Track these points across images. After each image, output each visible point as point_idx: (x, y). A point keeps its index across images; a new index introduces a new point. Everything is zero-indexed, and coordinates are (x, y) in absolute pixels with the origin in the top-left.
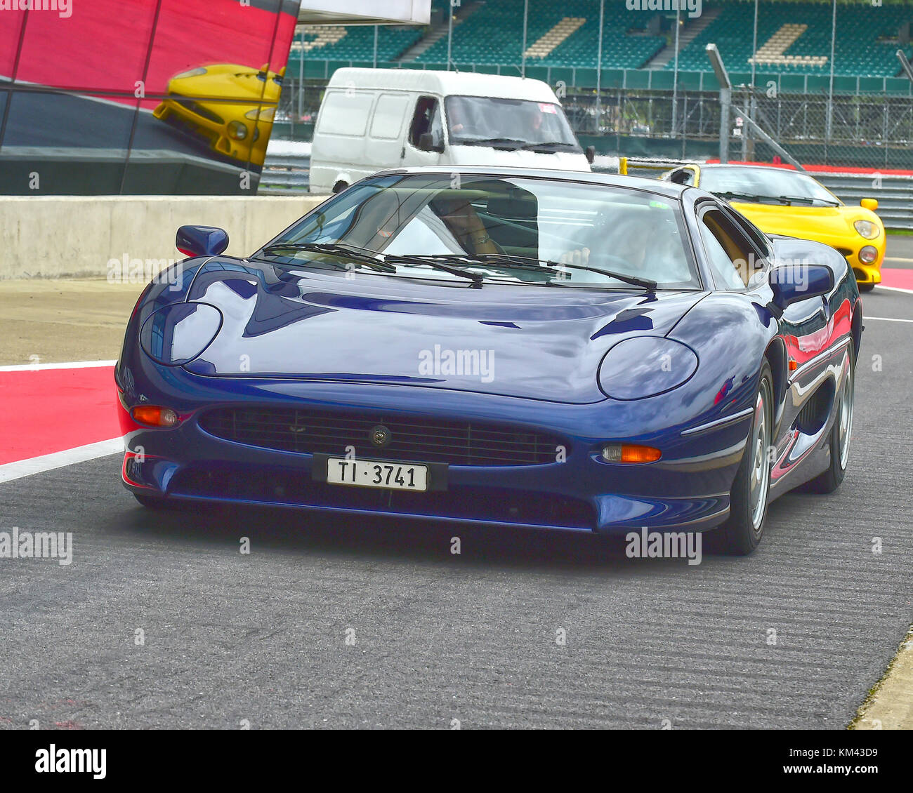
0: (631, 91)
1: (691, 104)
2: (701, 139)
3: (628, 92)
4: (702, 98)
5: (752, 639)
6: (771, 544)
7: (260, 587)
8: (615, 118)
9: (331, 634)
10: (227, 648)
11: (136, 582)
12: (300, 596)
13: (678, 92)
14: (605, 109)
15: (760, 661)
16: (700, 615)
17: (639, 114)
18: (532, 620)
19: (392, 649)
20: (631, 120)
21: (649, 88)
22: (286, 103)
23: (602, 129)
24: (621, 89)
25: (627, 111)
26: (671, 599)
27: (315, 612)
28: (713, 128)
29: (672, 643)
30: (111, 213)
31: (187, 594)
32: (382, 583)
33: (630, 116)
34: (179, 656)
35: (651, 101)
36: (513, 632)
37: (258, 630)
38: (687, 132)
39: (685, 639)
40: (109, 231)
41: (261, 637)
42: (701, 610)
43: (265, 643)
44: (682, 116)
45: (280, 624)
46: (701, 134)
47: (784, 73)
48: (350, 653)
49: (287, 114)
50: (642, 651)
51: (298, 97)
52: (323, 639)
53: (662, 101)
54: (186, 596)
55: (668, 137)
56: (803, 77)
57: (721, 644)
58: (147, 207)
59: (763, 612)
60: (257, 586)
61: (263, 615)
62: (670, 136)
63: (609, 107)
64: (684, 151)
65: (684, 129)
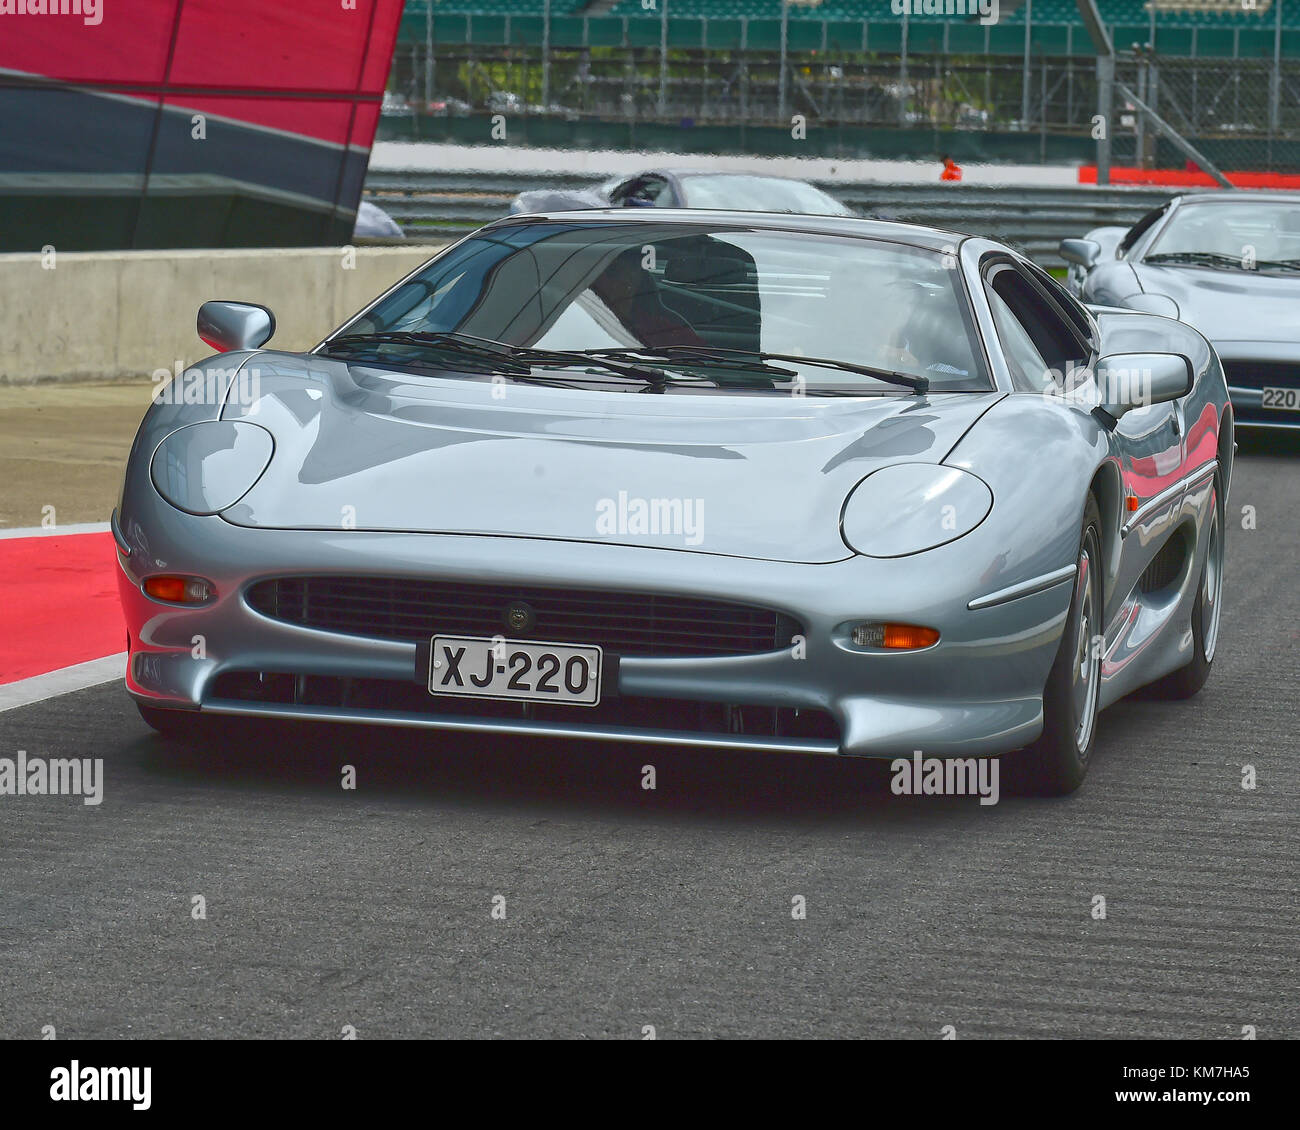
0: (957, 57)
1: (1053, 77)
2: (1069, 133)
3: (951, 57)
4: (1071, 67)
5: (1124, 977)
6: (1160, 817)
7: (345, 900)
8: (931, 98)
9: (454, 978)
10: (290, 1004)
11: (147, 895)
12: (407, 914)
13: (1031, 58)
14: (915, 85)
15: (1135, 1013)
16: (1042, 936)
17: (972, 95)
18: (774, 949)
19: (551, 1002)
20: (957, 104)
21: (986, 51)
22: (405, 82)
23: (911, 117)
24: (940, 52)
25: (950, 89)
26: (996, 912)
27: (431, 941)
29: (997, 985)
30: (119, 278)
31: (228, 913)
32: (539, 891)
33: (953, 96)
34: (214, 1019)
35: (988, 73)
36: (744, 970)
37: (339, 972)
38: (1048, 120)
39: (1016, 977)
40: (115, 310)
41: (344, 984)
42: (1045, 931)
43: (351, 994)
44: (1037, 97)
45: (373, 963)
46: (1070, 124)
47: (1202, 26)
48: (484, 1010)
49: (407, 101)
50: (948, 998)
51: (424, 73)
52: (441, 986)
53: (1007, 71)
54: (226, 916)
55: (1016, 129)
56: (1232, 32)
57: (1074, 985)
58: (175, 268)
59: (1143, 932)
60: (340, 898)
61: (348, 948)
62: (1019, 126)
63: (921, 83)
64: (1043, 152)
65: (1043, 116)
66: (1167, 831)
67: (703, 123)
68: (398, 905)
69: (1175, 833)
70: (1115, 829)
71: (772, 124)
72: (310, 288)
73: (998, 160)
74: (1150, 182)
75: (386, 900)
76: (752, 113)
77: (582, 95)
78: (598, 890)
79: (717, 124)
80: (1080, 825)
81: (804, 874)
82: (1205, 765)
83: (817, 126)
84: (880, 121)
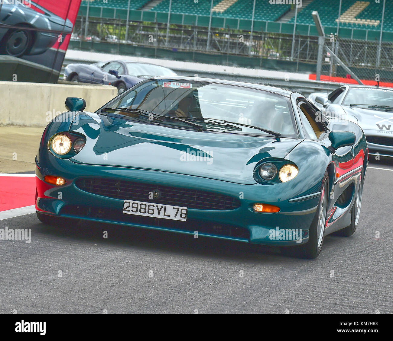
0: (269, 34)
1: (303, 43)
2: (307, 63)
3: (267, 33)
4: (309, 40)
6: (328, 298)
7: (44, 308)
8: (260, 47)
13: (295, 36)
14: (255, 42)
17: (273, 46)
20: (269, 50)
21: (280, 32)
22: (78, 29)
23: (252, 53)
24: (264, 32)
25: (267, 44)
28: (314, 57)
32: (111, 309)
33: (268, 47)
35: (280, 40)
38: (299, 58)
44: (297, 49)
46: (307, 60)
47: (355, 28)
49: (78, 36)
51: (85, 27)
53: (287, 40)
55: (289, 60)
56: (366, 31)
60: (42, 307)
62: (290, 59)
63: (257, 41)
64: (297, 68)
65: (298, 56)
66: (330, 303)
67: (181, 51)
68: (62, 311)
69: (333, 304)
70: (312, 301)
71: (204, 52)
72: (42, 97)
73: (282, 70)
74: (335, 81)
75: (58, 309)
76: (198, 48)
77: (139, 38)
78: (132, 310)
79: (185, 51)
80: (300, 299)
81: (204, 310)
82: (344, 282)
83: (220, 54)
84: (242, 54)
